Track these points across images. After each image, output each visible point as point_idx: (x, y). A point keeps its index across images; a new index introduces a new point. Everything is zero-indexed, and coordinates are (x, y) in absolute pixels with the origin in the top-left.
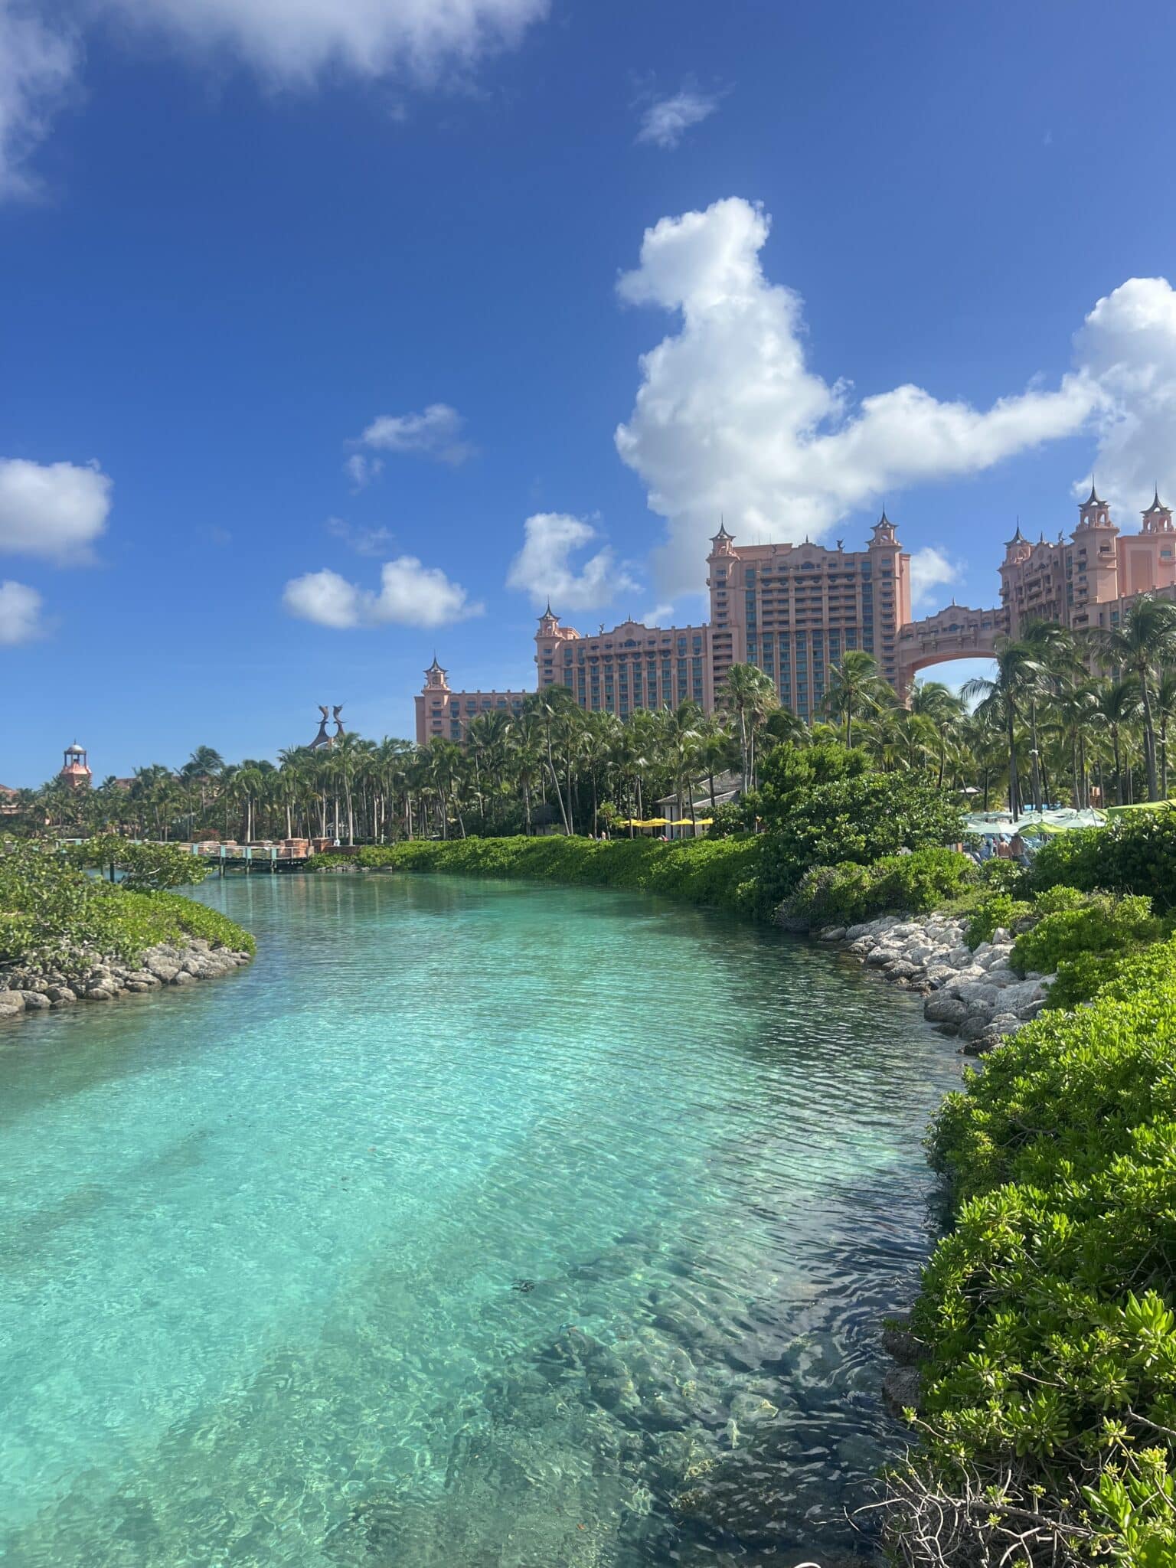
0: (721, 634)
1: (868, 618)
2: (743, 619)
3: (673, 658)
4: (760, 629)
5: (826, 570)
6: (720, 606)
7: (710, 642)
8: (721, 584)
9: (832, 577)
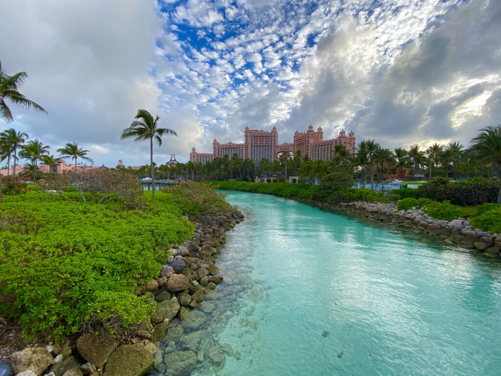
0: (246, 145)
1: (271, 144)
2: (250, 142)
3: (238, 149)
4: (253, 145)
5: (264, 135)
6: (246, 140)
7: (245, 147)
8: (247, 136)
9: (265, 136)
